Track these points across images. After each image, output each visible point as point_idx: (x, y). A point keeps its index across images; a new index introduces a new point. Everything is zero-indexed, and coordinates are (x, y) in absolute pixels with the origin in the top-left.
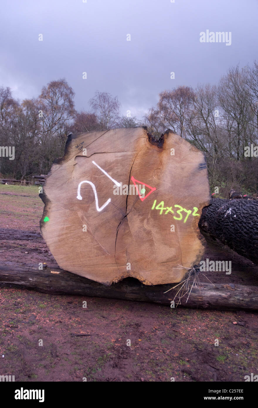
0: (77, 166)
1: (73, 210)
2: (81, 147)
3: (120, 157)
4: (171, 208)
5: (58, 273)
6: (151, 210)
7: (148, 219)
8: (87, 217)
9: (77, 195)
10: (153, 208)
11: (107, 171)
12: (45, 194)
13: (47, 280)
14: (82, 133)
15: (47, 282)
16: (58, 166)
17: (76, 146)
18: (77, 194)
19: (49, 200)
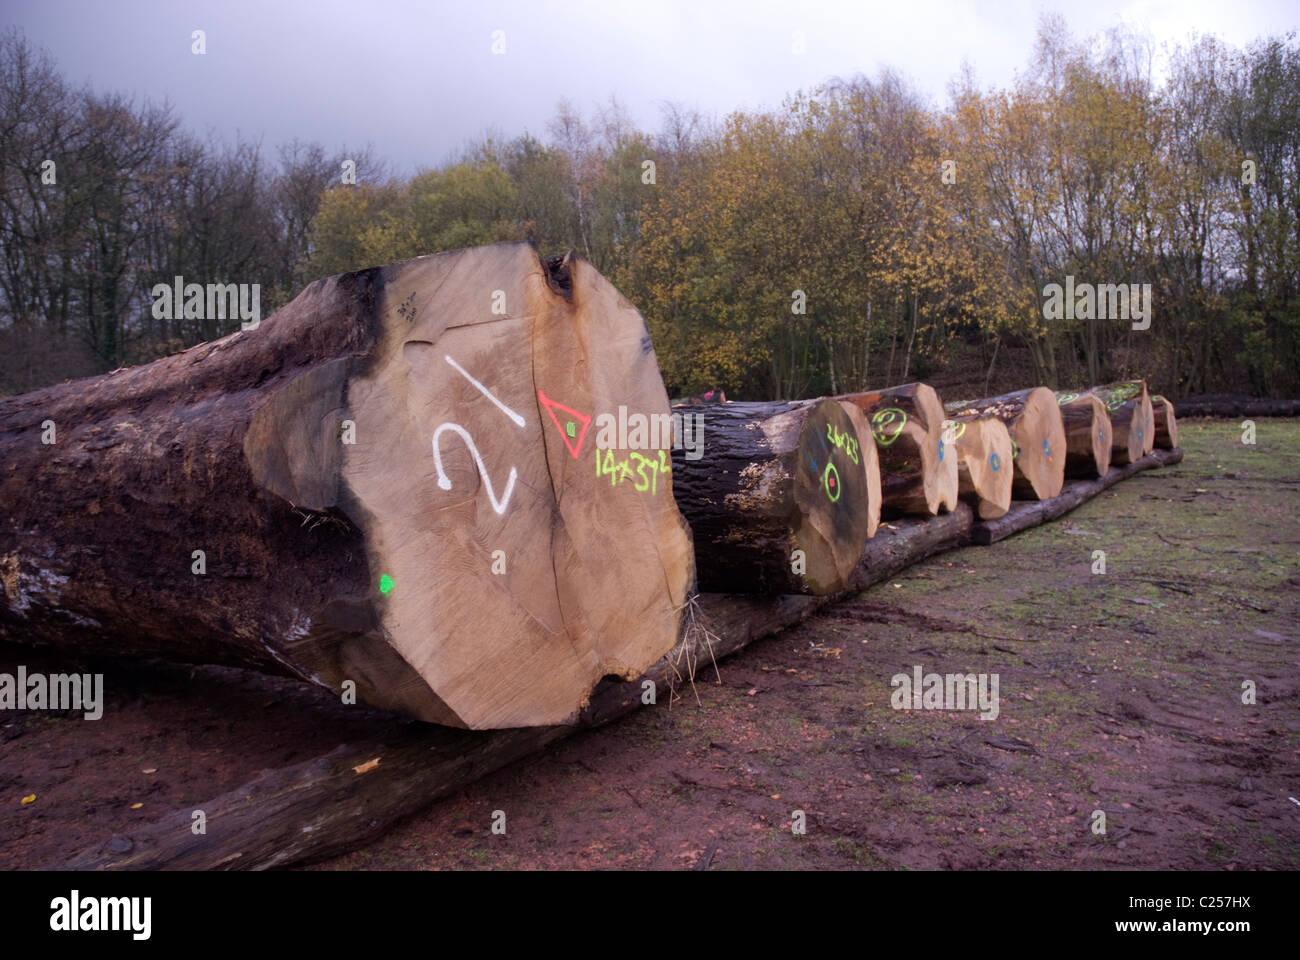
0: (412, 377)
1: (442, 529)
2: (411, 310)
3: (503, 335)
4: (627, 462)
5: (375, 762)
6: (596, 478)
7: (597, 506)
8: (480, 541)
9: (436, 477)
10: (598, 473)
11: (487, 383)
12: (353, 494)
13: (356, 806)
14: (408, 262)
15: (358, 812)
16: (364, 383)
17: (400, 307)
18: (435, 472)
19: (372, 515)
